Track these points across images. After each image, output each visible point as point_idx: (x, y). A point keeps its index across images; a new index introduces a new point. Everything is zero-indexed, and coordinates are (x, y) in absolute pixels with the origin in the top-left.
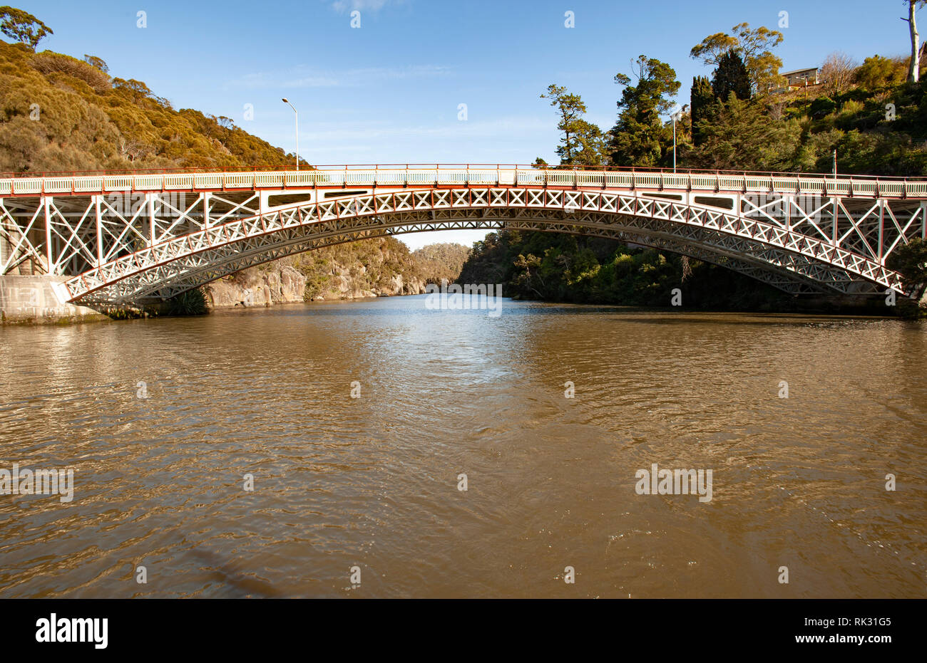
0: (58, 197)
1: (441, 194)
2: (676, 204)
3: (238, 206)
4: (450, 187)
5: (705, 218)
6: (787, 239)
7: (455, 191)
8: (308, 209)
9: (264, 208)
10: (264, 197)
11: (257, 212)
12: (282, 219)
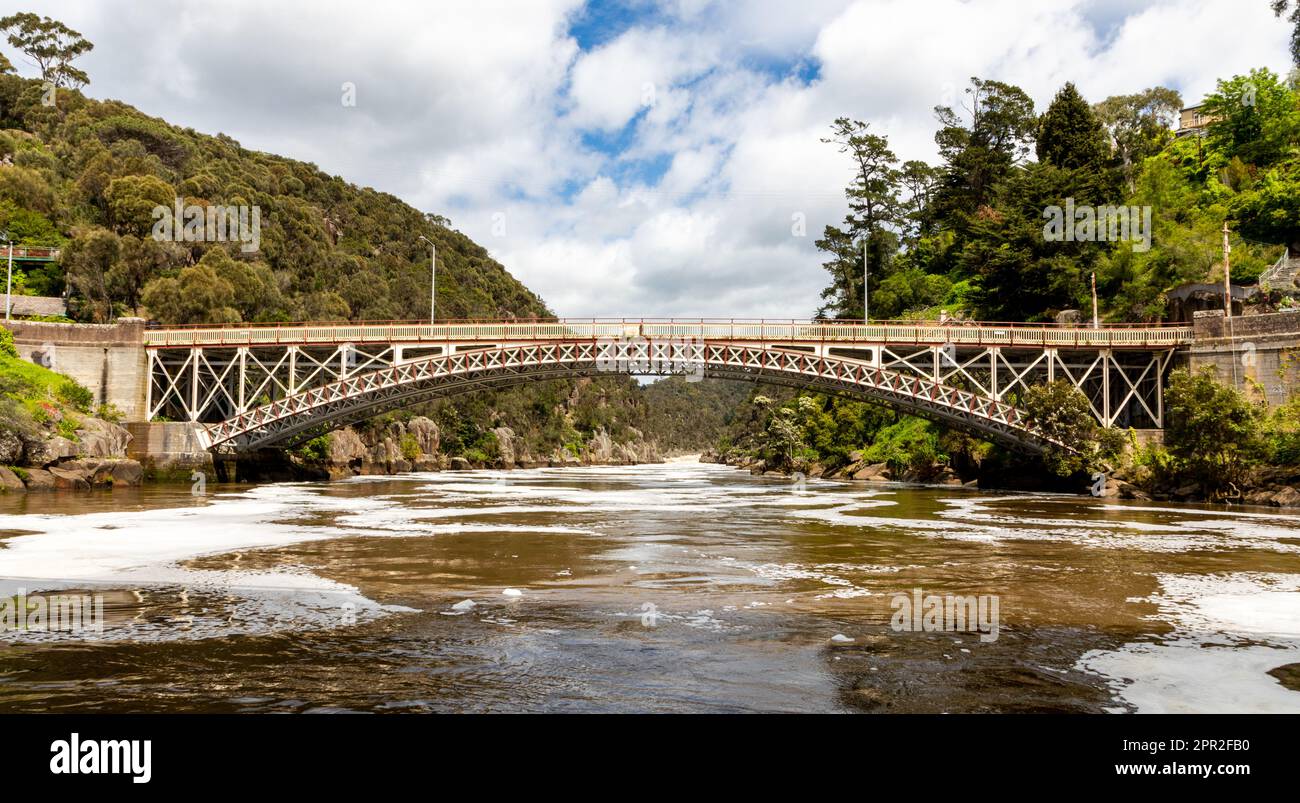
0: (206, 349)
1: (567, 348)
2: (807, 356)
3: (374, 358)
4: (575, 340)
5: (840, 370)
6: (935, 391)
7: (580, 345)
8: (440, 362)
9: (398, 360)
10: (398, 350)
11: (392, 364)
12: (414, 371)
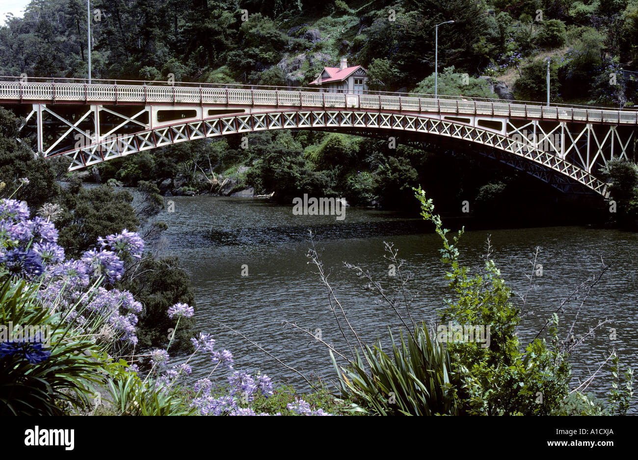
1: (304, 115)
2: (466, 126)
3: (128, 120)
4: (311, 109)
5: (485, 137)
6: (534, 153)
7: (315, 112)
8: (195, 126)
9: (154, 123)
10: (154, 112)
11: (147, 126)
12: (171, 133)
